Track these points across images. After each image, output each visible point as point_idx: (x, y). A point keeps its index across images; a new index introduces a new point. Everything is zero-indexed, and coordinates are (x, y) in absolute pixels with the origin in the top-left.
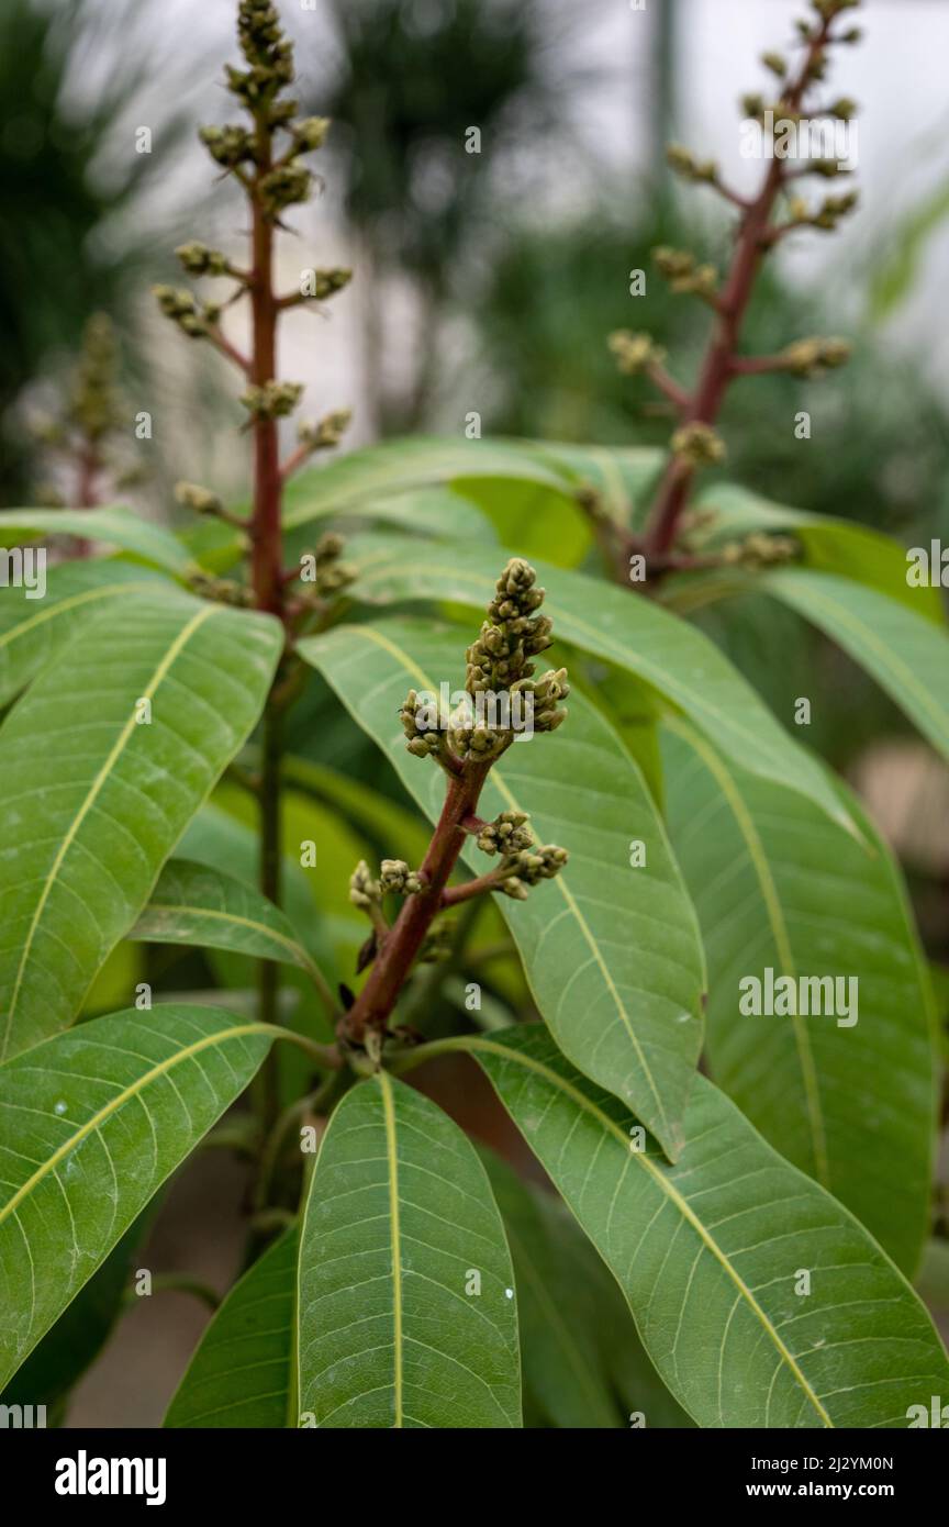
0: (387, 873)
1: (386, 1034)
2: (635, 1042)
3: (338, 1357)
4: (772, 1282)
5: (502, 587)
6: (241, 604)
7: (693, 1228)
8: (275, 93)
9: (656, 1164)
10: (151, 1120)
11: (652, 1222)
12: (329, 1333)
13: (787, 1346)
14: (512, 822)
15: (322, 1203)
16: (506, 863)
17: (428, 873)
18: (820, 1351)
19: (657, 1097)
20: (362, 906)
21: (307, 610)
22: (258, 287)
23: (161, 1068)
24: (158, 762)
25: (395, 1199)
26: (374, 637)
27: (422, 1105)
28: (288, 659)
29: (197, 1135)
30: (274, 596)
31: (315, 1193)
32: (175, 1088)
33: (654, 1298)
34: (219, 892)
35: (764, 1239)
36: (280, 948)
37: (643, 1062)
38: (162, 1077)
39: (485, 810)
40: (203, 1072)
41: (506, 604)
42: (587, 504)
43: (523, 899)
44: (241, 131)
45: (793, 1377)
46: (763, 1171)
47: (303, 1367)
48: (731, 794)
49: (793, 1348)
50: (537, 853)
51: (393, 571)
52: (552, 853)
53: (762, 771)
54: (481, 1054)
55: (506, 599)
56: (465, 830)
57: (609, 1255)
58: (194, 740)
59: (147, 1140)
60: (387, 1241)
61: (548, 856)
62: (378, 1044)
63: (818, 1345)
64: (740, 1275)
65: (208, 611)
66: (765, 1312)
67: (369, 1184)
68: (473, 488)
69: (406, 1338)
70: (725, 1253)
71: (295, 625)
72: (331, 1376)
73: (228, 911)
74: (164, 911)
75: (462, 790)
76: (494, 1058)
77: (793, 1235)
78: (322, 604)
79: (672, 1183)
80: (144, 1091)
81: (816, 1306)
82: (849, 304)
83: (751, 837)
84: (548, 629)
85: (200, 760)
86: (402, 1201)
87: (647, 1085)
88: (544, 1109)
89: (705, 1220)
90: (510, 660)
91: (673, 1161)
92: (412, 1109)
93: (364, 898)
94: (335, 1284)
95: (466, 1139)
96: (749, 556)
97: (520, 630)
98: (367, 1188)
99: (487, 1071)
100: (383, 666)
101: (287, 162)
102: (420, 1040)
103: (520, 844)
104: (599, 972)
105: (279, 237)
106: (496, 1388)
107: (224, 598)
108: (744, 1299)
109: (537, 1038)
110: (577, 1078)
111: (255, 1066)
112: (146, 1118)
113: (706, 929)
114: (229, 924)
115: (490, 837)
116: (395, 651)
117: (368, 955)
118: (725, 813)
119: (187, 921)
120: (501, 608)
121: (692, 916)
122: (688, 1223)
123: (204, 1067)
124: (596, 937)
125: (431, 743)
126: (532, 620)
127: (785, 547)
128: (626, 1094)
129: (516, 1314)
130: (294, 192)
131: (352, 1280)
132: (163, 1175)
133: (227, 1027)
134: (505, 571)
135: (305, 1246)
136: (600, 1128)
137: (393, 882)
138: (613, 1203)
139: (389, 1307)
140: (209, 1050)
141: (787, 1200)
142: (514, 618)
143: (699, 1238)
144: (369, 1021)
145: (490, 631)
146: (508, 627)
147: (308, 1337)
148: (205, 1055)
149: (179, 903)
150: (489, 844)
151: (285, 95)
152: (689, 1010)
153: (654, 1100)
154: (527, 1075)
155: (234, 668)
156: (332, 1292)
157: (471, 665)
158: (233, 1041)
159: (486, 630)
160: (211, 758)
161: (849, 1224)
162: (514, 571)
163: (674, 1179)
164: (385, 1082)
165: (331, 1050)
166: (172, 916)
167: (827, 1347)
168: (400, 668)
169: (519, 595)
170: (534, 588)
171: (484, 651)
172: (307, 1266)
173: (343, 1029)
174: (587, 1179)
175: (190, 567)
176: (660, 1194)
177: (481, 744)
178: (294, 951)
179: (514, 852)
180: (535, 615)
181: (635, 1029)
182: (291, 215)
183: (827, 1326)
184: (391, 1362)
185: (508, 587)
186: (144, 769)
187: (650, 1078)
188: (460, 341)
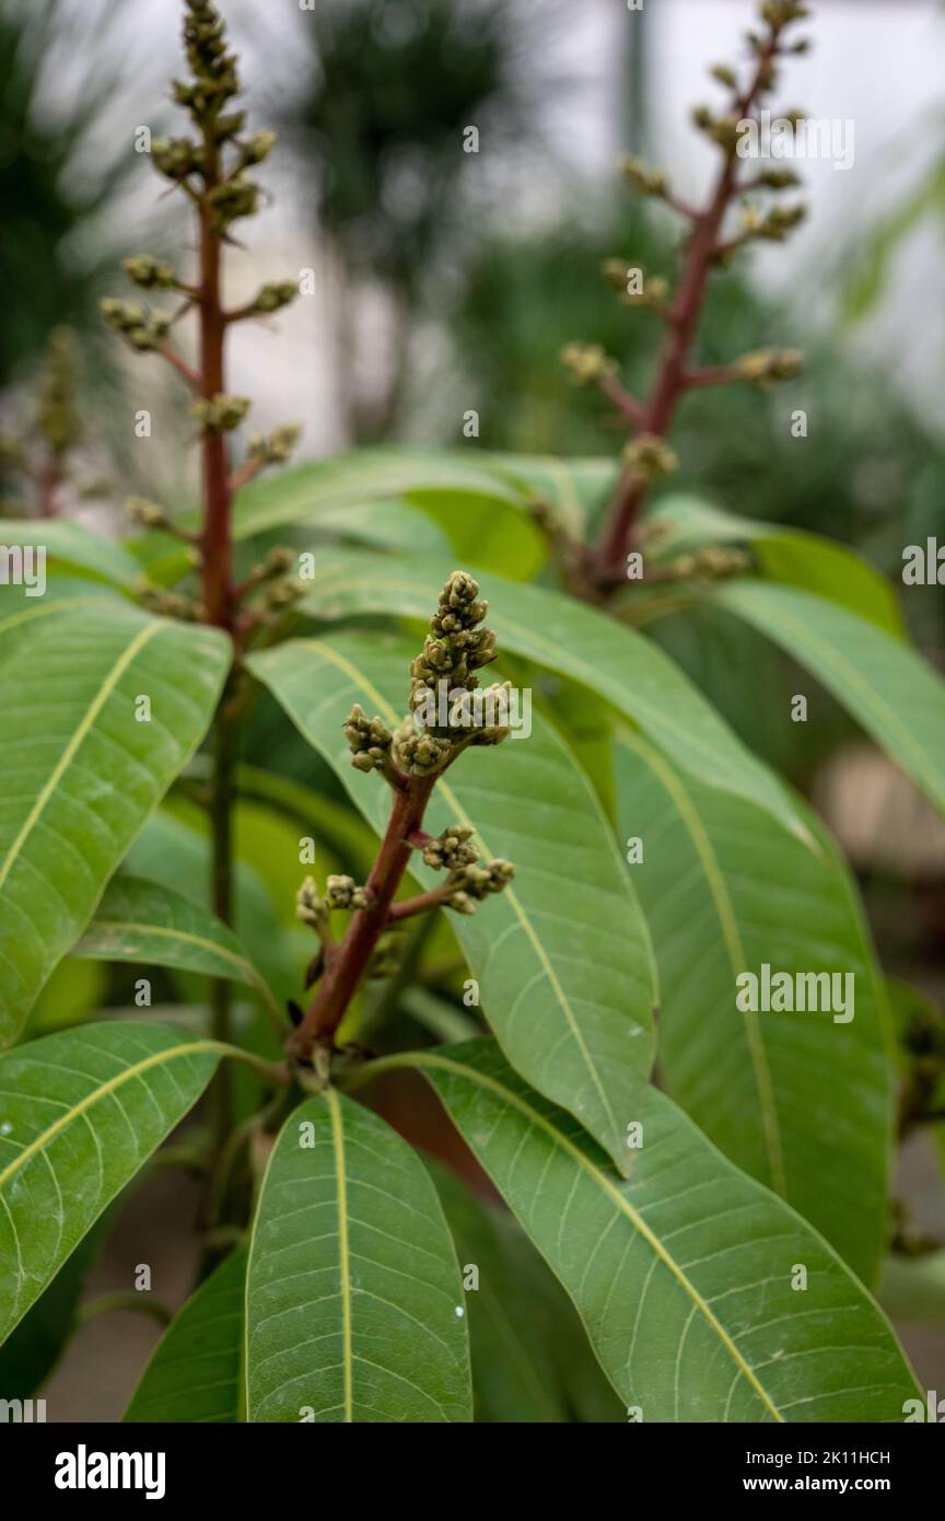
0: (333, 889)
1: (334, 1051)
2: (587, 1056)
3: (287, 1377)
4: (727, 1293)
5: (445, 600)
6: (190, 618)
7: (646, 1241)
8: (220, 106)
9: (607, 1176)
10: (97, 1140)
11: (604, 1235)
12: (278, 1354)
13: (745, 1357)
14: (458, 837)
15: (269, 1223)
16: (454, 877)
17: (375, 889)
18: (779, 1362)
19: (609, 1110)
20: (309, 922)
21: (257, 625)
22: (207, 299)
23: (107, 1087)
24: (104, 777)
25: (344, 1217)
26: (323, 652)
27: (370, 1122)
28: (237, 676)
29: (142, 1156)
30: (224, 611)
31: (262, 1212)
32: (121, 1107)
33: (608, 1311)
34: (166, 908)
35: (717, 1250)
36: (228, 966)
37: (595, 1076)
38: (108, 1096)
39: (431, 824)
40: (149, 1091)
41: (448, 617)
42: (540, 518)
43: (470, 914)
44: (186, 145)
45: (752, 1389)
46: (716, 1181)
47: (252, 1388)
48: (685, 808)
49: (750, 1359)
50: (484, 868)
51: (344, 586)
52: (499, 868)
53: (715, 780)
54: (430, 1069)
55: (449, 613)
56: (410, 844)
57: (561, 1270)
58: (140, 755)
59: (93, 1161)
60: (335, 1260)
61: (495, 871)
62: (327, 1060)
63: (777, 1356)
64: (696, 1287)
65: (154, 626)
66: (722, 1322)
67: (319, 1201)
68: (429, 501)
69: (356, 1357)
70: (679, 1264)
71: (245, 638)
72: (280, 1398)
73: (177, 927)
74: (111, 928)
75: (408, 805)
76: (442, 1074)
77: (747, 1245)
78: (273, 619)
79: (625, 1195)
80: (91, 1111)
81: (774, 1316)
82: (819, 312)
83: (705, 850)
84: (490, 643)
85: (145, 775)
86: (351, 1219)
87: (599, 1099)
88: (492, 1123)
89: (658, 1232)
90: (454, 673)
91: (626, 1175)
92: (360, 1125)
93: (311, 914)
94: (283, 1304)
95: (415, 1156)
96: (702, 569)
97: (463, 643)
98: (315, 1206)
99: (436, 1087)
100: (332, 681)
101: (235, 176)
102: (369, 1056)
103: (465, 858)
104: (549, 985)
105: (228, 252)
106: (446, 1407)
107: (172, 612)
108: (700, 1311)
109: (486, 1053)
110: (527, 1092)
111: (201, 1085)
112: (92, 1138)
113: (659, 942)
114: (176, 941)
115: (435, 852)
116: (346, 666)
117: (316, 971)
118: (679, 826)
119: (134, 938)
120: (443, 621)
121: (643, 929)
122: (640, 1236)
123: (150, 1086)
124: (547, 949)
125: (375, 758)
126: (475, 633)
127: (738, 559)
128: (578, 1108)
129: (467, 1332)
130: (240, 206)
131: (301, 1300)
132: (109, 1196)
133: (173, 1045)
134: (448, 583)
135: (253, 1266)
136: (549, 1142)
137: (339, 897)
138: (564, 1217)
139: (338, 1327)
140: (156, 1070)
141: (740, 1210)
142: (457, 632)
143: (653, 1251)
144: (317, 1038)
145: (433, 644)
146: (451, 641)
147: (257, 1358)
148: (152, 1074)
149: (124, 920)
150: (434, 859)
151: (231, 108)
152: (641, 1022)
153: (605, 1114)
154: (476, 1089)
155: (181, 683)
156: (281, 1311)
157: (415, 679)
158: (180, 1060)
159: (429, 643)
160: (158, 773)
161: (805, 1233)
162: (456, 584)
163: (626, 1191)
164: (333, 1100)
165: (280, 1067)
166: (118, 933)
167: (786, 1358)
168: (349, 682)
169: (461, 608)
170: (477, 600)
171: (427, 665)
172: (255, 1285)
173: (292, 1046)
174: (538, 1192)
175: (140, 581)
176: (612, 1207)
177: (425, 758)
178: (242, 968)
179: (459, 867)
180: (478, 628)
181: (586, 1043)
182: (240, 229)
183: (785, 1336)
184: (340, 1383)
185: (451, 600)
186: (90, 784)
187: (601, 1092)
188: (433, 349)
